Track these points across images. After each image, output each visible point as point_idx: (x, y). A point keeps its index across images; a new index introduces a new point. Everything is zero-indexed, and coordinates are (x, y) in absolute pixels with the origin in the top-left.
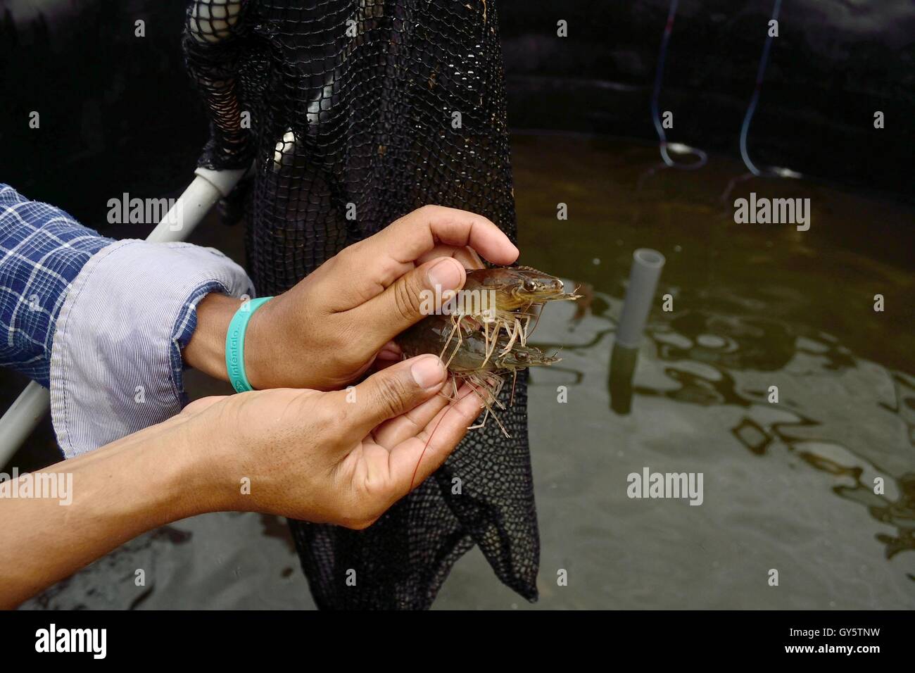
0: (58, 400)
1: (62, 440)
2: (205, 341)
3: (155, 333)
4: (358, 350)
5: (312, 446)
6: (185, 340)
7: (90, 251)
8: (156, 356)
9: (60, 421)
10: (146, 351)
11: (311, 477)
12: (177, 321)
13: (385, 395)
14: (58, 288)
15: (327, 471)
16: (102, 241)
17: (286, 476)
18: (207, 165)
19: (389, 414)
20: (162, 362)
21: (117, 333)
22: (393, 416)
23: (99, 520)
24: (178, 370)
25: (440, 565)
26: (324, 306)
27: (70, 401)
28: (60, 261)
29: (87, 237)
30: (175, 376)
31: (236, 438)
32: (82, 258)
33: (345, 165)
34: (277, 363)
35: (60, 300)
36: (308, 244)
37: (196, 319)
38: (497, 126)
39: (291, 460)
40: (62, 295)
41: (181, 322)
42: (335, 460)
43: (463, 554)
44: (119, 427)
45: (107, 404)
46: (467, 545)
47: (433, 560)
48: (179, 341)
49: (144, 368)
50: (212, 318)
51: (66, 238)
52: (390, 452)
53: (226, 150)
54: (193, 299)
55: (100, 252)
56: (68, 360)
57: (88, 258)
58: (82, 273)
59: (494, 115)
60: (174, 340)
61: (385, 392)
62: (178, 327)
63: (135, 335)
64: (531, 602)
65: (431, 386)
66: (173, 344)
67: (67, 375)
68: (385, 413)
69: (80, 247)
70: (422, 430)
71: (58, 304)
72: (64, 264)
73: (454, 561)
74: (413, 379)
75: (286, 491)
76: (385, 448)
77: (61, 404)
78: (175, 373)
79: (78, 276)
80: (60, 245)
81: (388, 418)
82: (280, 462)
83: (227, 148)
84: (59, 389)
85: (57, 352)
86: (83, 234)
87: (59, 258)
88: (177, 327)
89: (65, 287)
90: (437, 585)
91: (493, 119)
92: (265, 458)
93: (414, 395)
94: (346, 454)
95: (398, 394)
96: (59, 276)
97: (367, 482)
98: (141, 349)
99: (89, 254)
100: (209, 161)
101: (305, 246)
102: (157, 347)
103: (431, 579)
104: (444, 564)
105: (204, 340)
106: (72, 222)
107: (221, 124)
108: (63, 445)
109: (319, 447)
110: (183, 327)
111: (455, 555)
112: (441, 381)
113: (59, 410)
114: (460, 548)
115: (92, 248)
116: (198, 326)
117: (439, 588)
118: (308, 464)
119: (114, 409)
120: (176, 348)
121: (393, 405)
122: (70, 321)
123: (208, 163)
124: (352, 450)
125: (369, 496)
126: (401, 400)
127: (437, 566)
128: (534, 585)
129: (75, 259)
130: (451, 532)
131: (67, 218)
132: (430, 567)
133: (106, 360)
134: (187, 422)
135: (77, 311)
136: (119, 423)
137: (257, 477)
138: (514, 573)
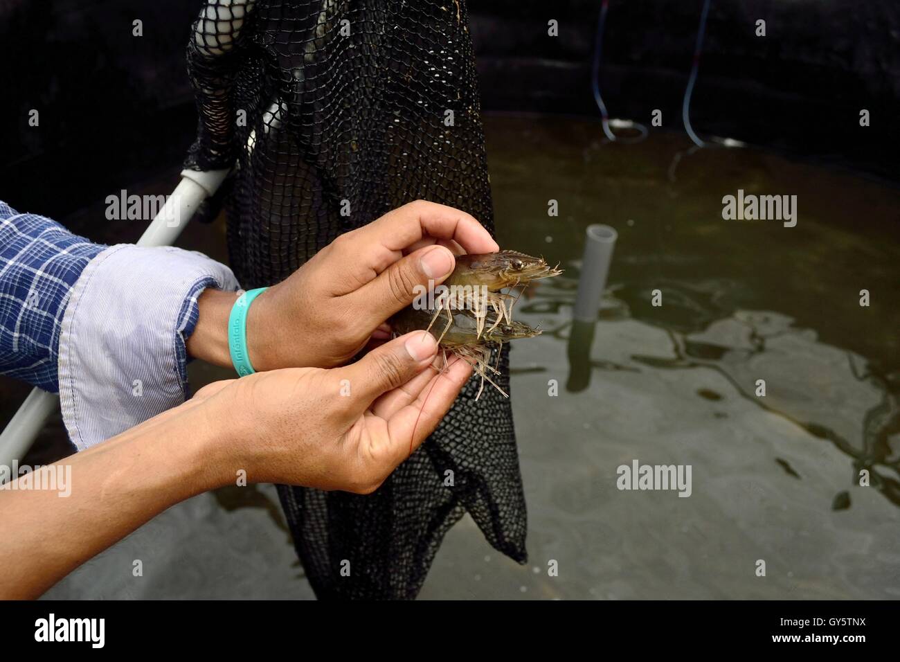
0: (67, 398)
1: (73, 435)
2: (208, 331)
3: (159, 326)
4: (357, 331)
5: (321, 417)
6: (189, 332)
7: (87, 256)
8: (162, 348)
9: (70, 418)
10: (152, 345)
11: (321, 446)
12: (180, 314)
13: (383, 369)
14: (60, 293)
15: (336, 440)
16: (97, 247)
17: (299, 446)
18: (193, 167)
19: (388, 386)
20: (167, 354)
21: (122, 329)
22: (392, 388)
23: (131, 494)
24: (183, 361)
25: (432, 536)
26: (323, 291)
27: (78, 398)
28: (60, 267)
29: (82, 244)
30: (180, 367)
31: (252, 414)
32: (81, 263)
33: (335, 162)
34: (280, 346)
35: (63, 303)
36: (301, 237)
37: (198, 311)
38: (474, 117)
39: (303, 431)
40: (65, 298)
41: (184, 315)
42: (343, 430)
43: (453, 524)
44: (127, 419)
45: (115, 398)
46: (457, 515)
47: (425, 532)
48: (183, 332)
49: (150, 361)
50: (212, 309)
51: (63, 245)
52: (388, 422)
53: (212, 151)
54: (193, 293)
55: (97, 256)
56: (75, 359)
57: (87, 263)
58: (83, 277)
59: (470, 108)
60: (179, 331)
61: (384, 367)
62: (182, 319)
63: (140, 330)
64: (521, 564)
65: (424, 359)
66: (177, 335)
67: (74, 374)
68: (384, 386)
69: (77, 253)
70: (415, 398)
71: (61, 307)
72: (65, 269)
73: (445, 531)
74: (408, 353)
75: (300, 460)
76: (384, 419)
77: (70, 402)
78: (179, 363)
79: (79, 280)
80: (58, 252)
81: (386, 390)
82: (293, 433)
83: (214, 150)
84: (67, 388)
85: (64, 352)
86: (78, 242)
87: (59, 264)
88: (180, 320)
89: (67, 290)
90: (431, 555)
91: (469, 111)
92: (279, 430)
93: (410, 368)
94: (351, 425)
95: (395, 367)
96: (60, 281)
97: (371, 450)
98: (146, 342)
99: (87, 259)
100: (195, 163)
101: (299, 239)
102: (162, 340)
103: (425, 549)
104: (436, 535)
105: (206, 330)
106: (65, 231)
107: (213, 127)
108: (75, 440)
109: (328, 418)
110: (186, 319)
111: (445, 526)
112: (433, 354)
113: (69, 407)
114: (451, 519)
115: (89, 254)
116: (200, 318)
117: (432, 558)
118: (319, 434)
119: (122, 403)
120: (180, 339)
121: (391, 377)
122: (75, 322)
123: (194, 165)
124: (356, 421)
125: (374, 462)
126: (398, 373)
127: (429, 537)
128: (523, 548)
129: (75, 264)
130: (441, 504)
131: (61, 227)
132: (423, 539)
133: (114, 356)
134: (204, 403)
135: (81, 313)
136: (127, 416)
137: (274, 447)
138: (504, 538)
